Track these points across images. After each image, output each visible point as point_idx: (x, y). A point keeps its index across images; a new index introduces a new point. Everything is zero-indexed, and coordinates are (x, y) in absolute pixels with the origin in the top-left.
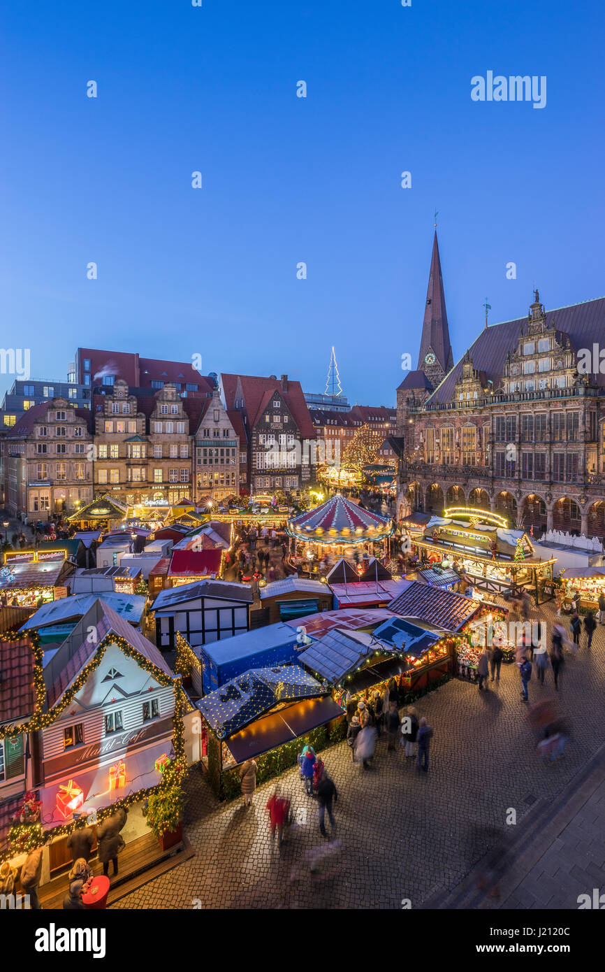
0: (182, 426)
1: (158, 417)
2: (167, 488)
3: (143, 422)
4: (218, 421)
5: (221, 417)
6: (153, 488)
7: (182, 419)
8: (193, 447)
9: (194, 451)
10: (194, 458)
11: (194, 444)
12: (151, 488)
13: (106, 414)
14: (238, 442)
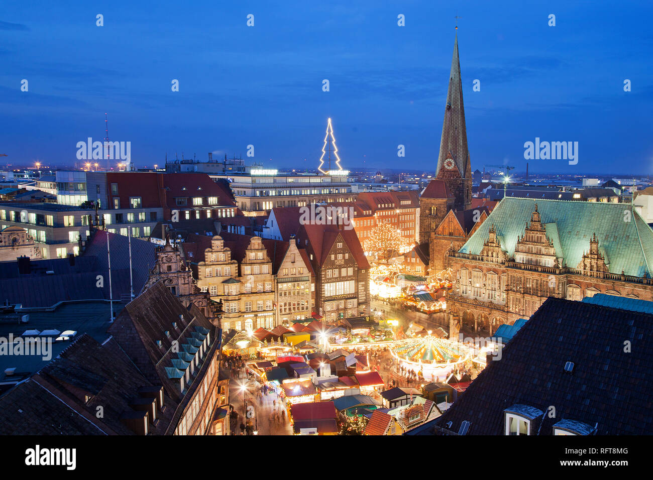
0: (267, 268)
1: (248, 262)
2: (256, 316)
3: (236, 267)
4: (294, 262)
5: (296, 260)
6: (245, 316)
7: (267, 263)
8: (276, 284)
9: (276, 287)
10: (276, 292)
11: (276, 281)
12: (243, 316)
13: (206, 263)
14: (310, 277)
